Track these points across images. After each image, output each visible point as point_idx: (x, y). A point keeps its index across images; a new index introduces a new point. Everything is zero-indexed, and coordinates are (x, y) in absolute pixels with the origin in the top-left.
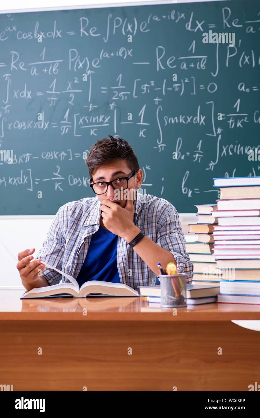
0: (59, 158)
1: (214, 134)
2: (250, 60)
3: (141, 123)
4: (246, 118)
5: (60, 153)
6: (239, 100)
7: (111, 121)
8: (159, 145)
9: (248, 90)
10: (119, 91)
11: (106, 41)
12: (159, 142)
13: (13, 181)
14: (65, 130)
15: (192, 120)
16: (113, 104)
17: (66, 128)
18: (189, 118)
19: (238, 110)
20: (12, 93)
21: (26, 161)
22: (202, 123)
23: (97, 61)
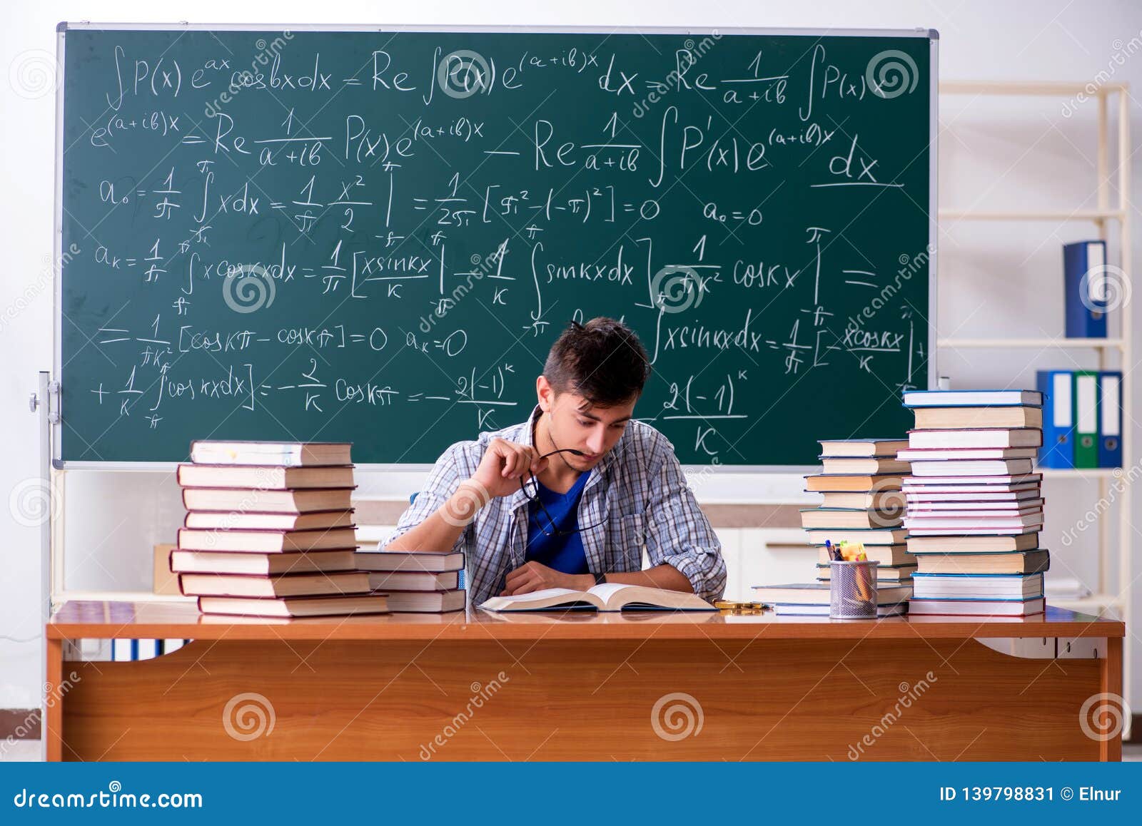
0: (317, 343)
1: (651, 305)
2: (730, 157)
3: (498, 276)
4: (718, 274)
5: (319, 331)
6: (704, 237)
7: (434, 269)
8: (535, 321)
9: (722, 219)
10: (453, 207)
11: (427, 104)
12: (536, 316)
13: (210, 388)
14: (331, 284)
15: (605, 273)
16: (437, 235)
17: (334, 281)
18: (600, 270)
19: (701, 259)
20: (214, 203)
21: (242, 348)
22: (627, 279)
23: (406, 143)
